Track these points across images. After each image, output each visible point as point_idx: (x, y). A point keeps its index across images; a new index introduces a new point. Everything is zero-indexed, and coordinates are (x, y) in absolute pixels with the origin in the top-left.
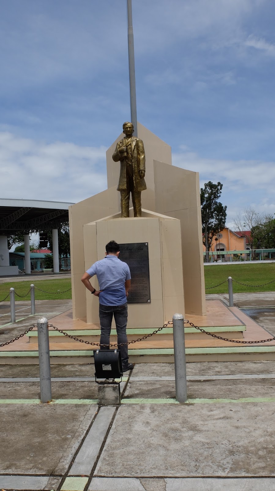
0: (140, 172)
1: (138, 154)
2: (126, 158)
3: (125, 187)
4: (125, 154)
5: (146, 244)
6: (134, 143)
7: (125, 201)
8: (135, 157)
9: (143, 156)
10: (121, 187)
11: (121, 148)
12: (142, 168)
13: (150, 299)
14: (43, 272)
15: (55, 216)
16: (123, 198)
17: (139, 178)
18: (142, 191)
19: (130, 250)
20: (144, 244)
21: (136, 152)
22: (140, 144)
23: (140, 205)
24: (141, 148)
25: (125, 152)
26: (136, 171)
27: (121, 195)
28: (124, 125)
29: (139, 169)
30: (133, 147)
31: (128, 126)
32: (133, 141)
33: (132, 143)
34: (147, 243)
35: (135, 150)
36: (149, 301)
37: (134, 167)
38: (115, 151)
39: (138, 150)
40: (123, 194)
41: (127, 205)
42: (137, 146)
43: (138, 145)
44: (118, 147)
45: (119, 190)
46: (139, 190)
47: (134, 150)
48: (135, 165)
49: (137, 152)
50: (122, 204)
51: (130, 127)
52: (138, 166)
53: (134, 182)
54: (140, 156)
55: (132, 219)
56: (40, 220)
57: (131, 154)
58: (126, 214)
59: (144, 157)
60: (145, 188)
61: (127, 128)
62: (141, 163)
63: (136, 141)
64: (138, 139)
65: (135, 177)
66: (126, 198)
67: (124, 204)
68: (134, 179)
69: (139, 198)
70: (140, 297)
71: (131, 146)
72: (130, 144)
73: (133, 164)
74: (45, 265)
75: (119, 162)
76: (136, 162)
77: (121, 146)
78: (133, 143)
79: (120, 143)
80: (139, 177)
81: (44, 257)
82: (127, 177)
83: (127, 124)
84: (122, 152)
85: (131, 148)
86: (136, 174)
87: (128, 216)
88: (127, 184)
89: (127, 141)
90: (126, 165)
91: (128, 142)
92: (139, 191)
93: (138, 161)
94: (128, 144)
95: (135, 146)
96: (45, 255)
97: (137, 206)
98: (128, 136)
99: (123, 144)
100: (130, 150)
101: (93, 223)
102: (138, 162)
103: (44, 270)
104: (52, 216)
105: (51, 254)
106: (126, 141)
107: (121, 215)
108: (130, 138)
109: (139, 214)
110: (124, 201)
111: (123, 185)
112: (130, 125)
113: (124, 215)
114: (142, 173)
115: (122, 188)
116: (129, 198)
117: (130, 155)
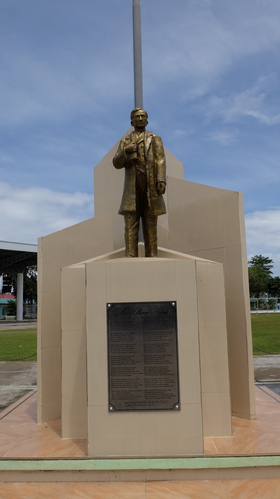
0: (159, 184)
1: (155, 157)
2: (136, 161)
3: (133, 208)
4: (135, 155)
5: (173, 304)
6: (149, 140)
7: (133, 231)
8: (150, 161)
9: (161, 162)
10: (126, 208)
11: (128, 146)
12: (160, 178)
13: (178, 403)
14: (5, 319)
15: (21, 259)
16: (129, 226)
17: (156, 195)
18: (158, 216)
19: (143, 313)
20: (170, 303)
21: (152, 153)
22: (158, 142)
23: (156, 239)
24: (159, 148)
25: (135, 152)
26: (152, 183)
27: (126, 222)
28: (134, 112)
29: (157, 180)
30: (147, 145)
31: (140, 113)
32: (147, 137)
33: (145, 139)
34: (175, 302)
35: (151, 150)
36: (177, 406)
37: (149, 176)
38: (118, 152)
39: (155, 151)
40: (129, 220)
41: (135, 237)
42: (153, 144)
43: (155, 144)
44: (122, 145)
45: (122, 212)
46: (156, 214)
47: (148, 150)
48: (150, 174)
49: (154, 154)
50: (126, 235)
51: (142, 116)
52: (156, 176)
53: (149, 200)
54: (157, 160)
55: (142, 260)
56: (4, 263)
57: (144, 156)
58: (133, 251)
59: (165, 162)
60: (164, 213)
61: (139, 116)
62: (160, 171)
63: (151, 137)
64: (154, 135)
65: (150, 193)
66: (134, 226)
67: (131, 235)
68: (148, 195)
69: (155, 228)
70: (161, 399)
71: (144, 144)
72: (143, 141)
73: (147, 171)
74: (8, 312)
75: (124, 169)
76: (152, 169)
77: (129, 144)
78: (147, 139)
79: (126, 139)
80: (156, 192)
81: (7, 303)
82: (136, 192)
83: (138, 110)
84: (129, 152)
85: (144, 147)
86: (152, 188)
87: (136, 255)
88: (136, 203)
89: (137, 137)
90: (136, 173)
91: (140, 138)
92: (155, 216)
93: (155, 168)
94: (140, 141)
95: (150, 144)
96: (8, 301)
97: (151, 240)
98: (140, 130)
99: (131, 140)
100: (142, 150)
101: (80, 265)
102: (154, 170)
103: (6, 317)
104: (18, 259)
105: (14, 300)
106: (135, 137)
107: (126, 254)
108: (143, 133)
109: (153, 253)
110: (130, 230)
111: (130, 205)
112: (143, 113)
113: (130, 253)
114: (161, 186)
115: (128, 209)
116: (138, 226)
117: (143, 158)
